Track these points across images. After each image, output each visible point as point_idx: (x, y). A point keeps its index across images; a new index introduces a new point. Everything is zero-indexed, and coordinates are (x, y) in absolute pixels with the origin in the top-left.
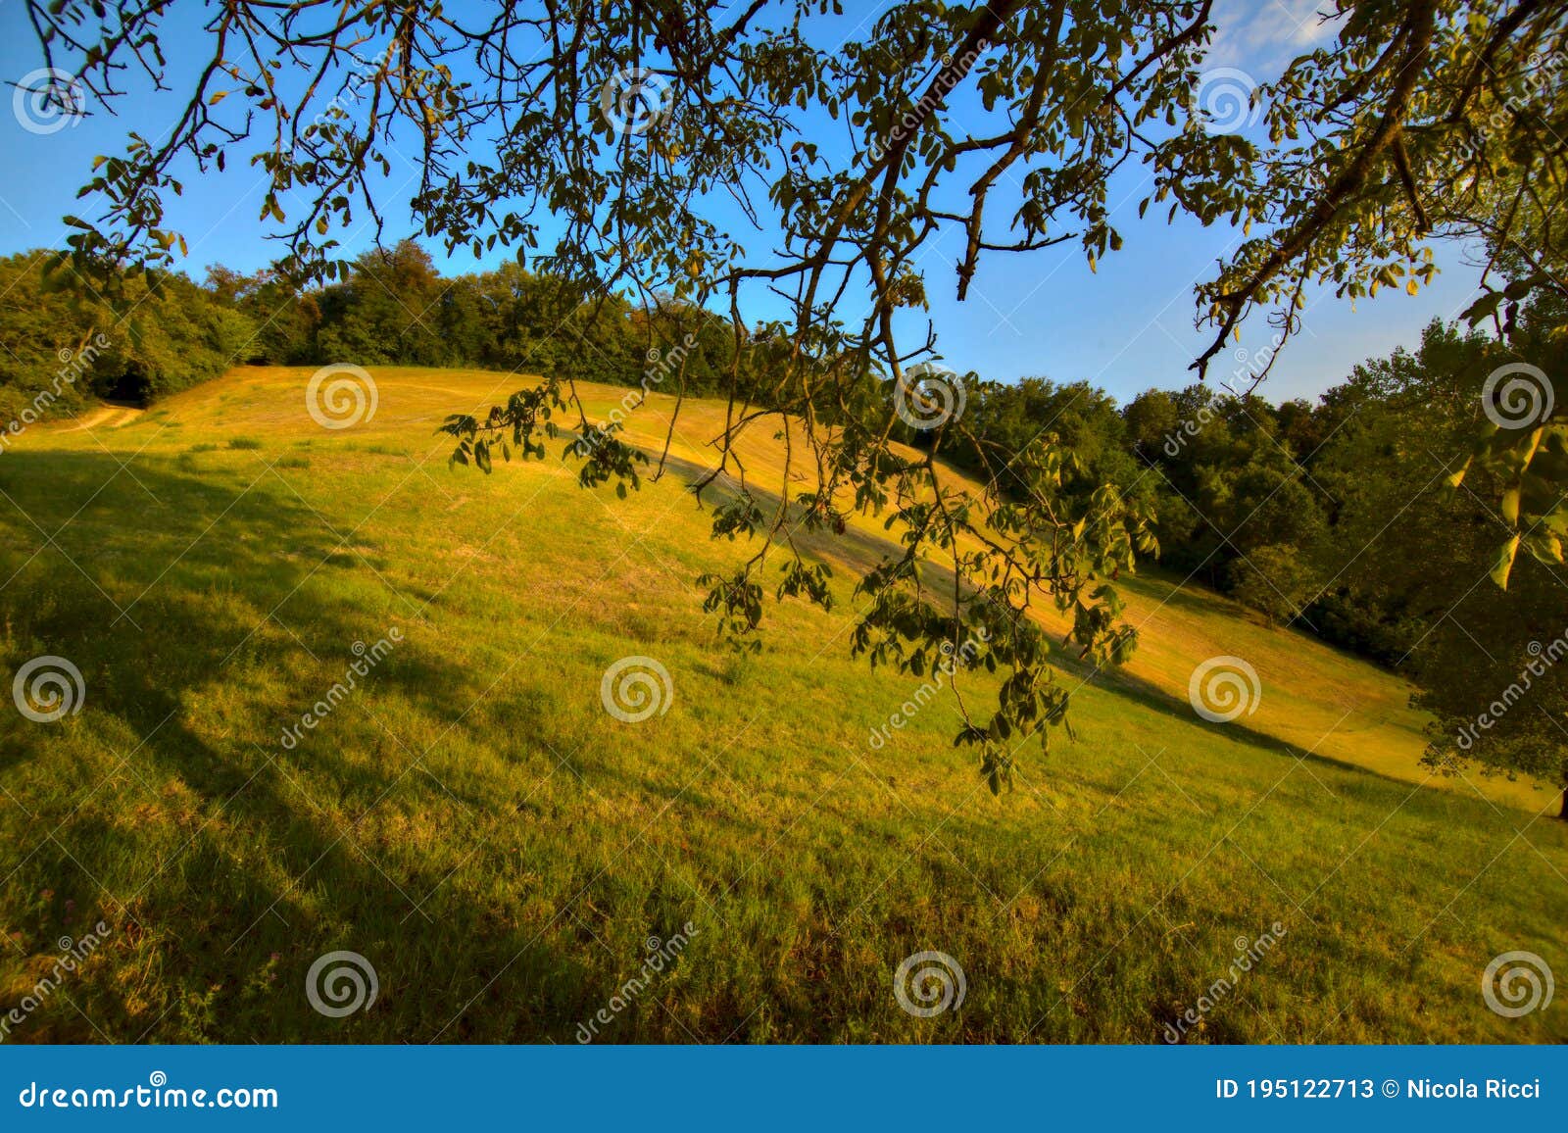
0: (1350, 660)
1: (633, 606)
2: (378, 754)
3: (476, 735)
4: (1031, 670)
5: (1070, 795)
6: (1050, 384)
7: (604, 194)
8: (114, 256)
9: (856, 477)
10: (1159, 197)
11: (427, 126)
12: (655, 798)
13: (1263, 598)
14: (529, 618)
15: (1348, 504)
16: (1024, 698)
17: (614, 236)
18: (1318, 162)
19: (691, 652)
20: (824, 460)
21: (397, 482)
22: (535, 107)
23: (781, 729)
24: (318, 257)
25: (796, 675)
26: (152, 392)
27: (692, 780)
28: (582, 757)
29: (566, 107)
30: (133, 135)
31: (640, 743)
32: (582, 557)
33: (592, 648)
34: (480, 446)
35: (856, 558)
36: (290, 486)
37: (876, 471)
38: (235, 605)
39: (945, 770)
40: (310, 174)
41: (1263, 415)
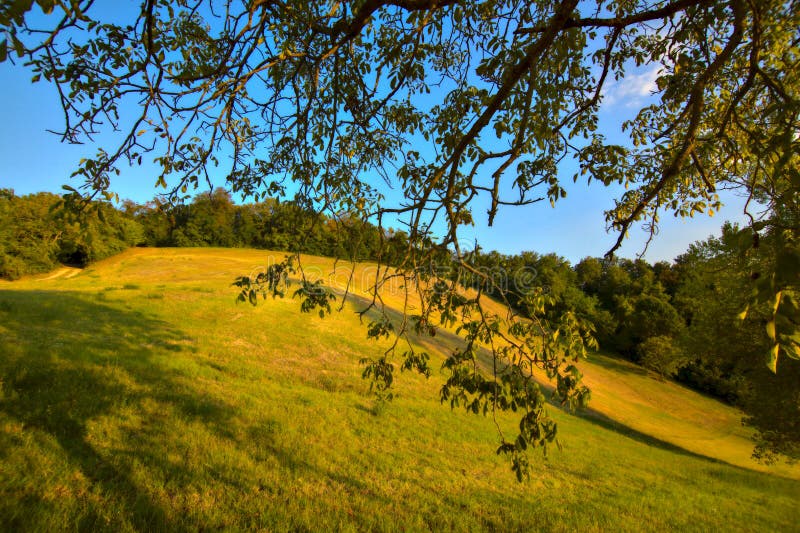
0: (706, 399)
1: (325, 372)
2: (186, 457)
3: (239, 446)
4: (536, 411)
5: (562, 480)
6: (536, 254)
7: (318, 171)
8: (84, 203)
9: (440, 307)
10: (582, 173)
11: (236, 143)
12: (335, 483)
13: (657, 365)
14: (270, 379)
15: (695, 314)
16: (533, 427)
17: (322, 191)
18: (658, 155)
19: (354, 397)
20: (425, 299)
21: (206, 305)
22: (288, 135)
23: (403, 442)
24: (180, 203)
25: (410, 410)
26: (88, 261)
27: (354, 471)
28: (295, 458)
29: (302, 134)
30: (101, 150)
31: (327, 450)
32: (299, 345)
33: (303, 395)
34: (252, 291)
35: (441, 345)
36: (152, 309)
37: (451, 305)
38: (118, 371)
39: (492, 465)
40: (181, 166)
41: (646, 269)
